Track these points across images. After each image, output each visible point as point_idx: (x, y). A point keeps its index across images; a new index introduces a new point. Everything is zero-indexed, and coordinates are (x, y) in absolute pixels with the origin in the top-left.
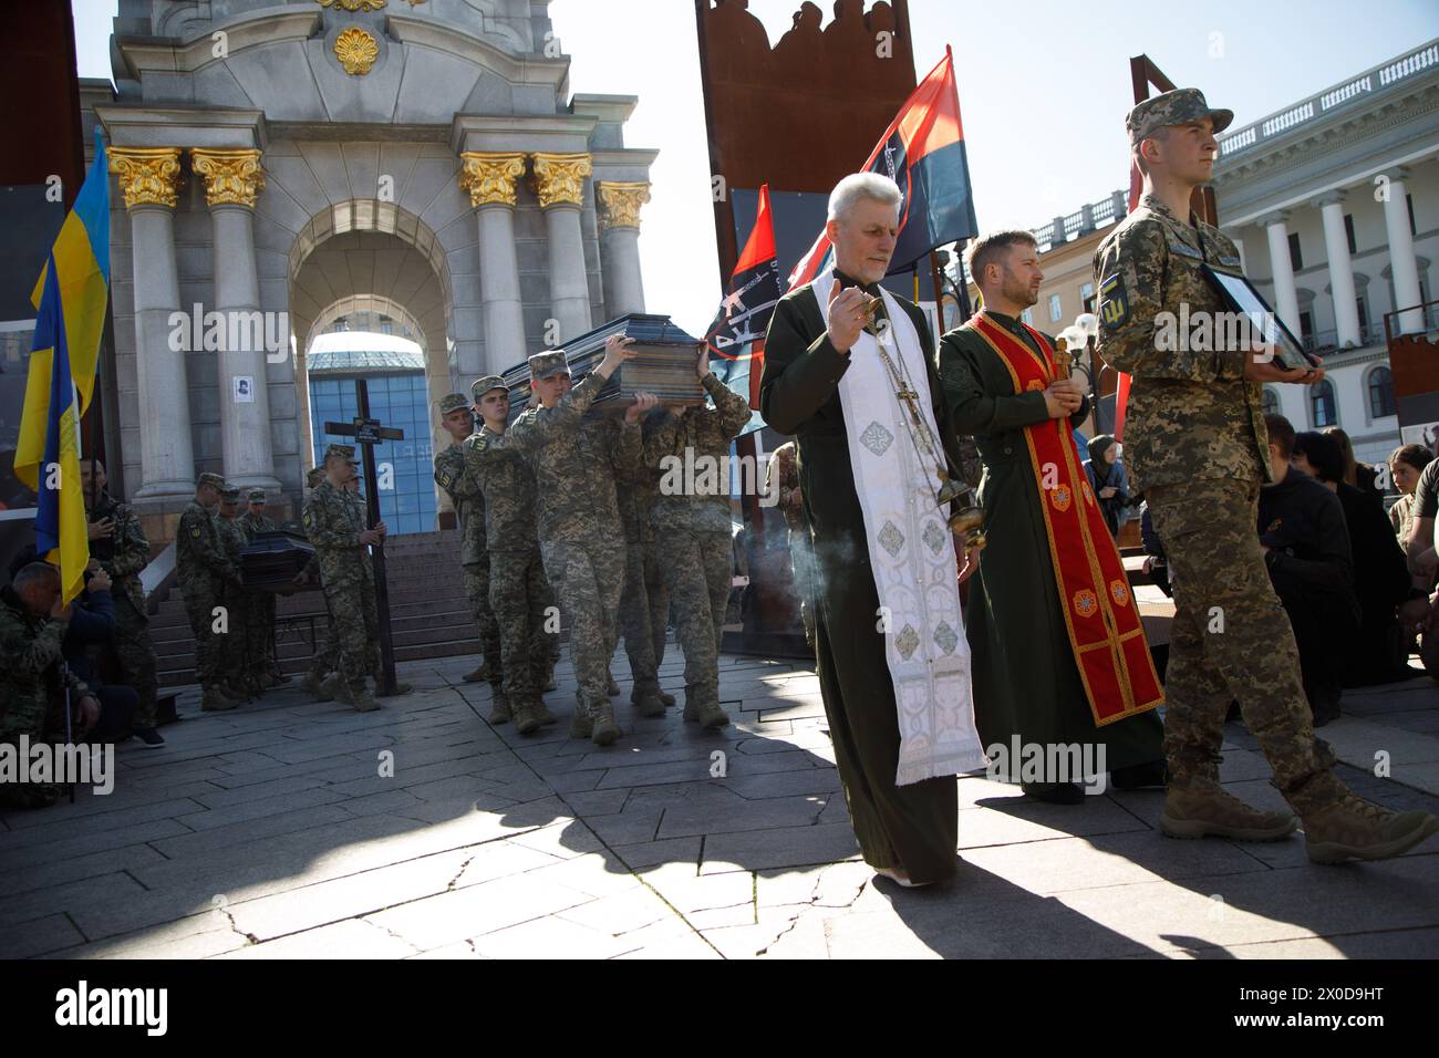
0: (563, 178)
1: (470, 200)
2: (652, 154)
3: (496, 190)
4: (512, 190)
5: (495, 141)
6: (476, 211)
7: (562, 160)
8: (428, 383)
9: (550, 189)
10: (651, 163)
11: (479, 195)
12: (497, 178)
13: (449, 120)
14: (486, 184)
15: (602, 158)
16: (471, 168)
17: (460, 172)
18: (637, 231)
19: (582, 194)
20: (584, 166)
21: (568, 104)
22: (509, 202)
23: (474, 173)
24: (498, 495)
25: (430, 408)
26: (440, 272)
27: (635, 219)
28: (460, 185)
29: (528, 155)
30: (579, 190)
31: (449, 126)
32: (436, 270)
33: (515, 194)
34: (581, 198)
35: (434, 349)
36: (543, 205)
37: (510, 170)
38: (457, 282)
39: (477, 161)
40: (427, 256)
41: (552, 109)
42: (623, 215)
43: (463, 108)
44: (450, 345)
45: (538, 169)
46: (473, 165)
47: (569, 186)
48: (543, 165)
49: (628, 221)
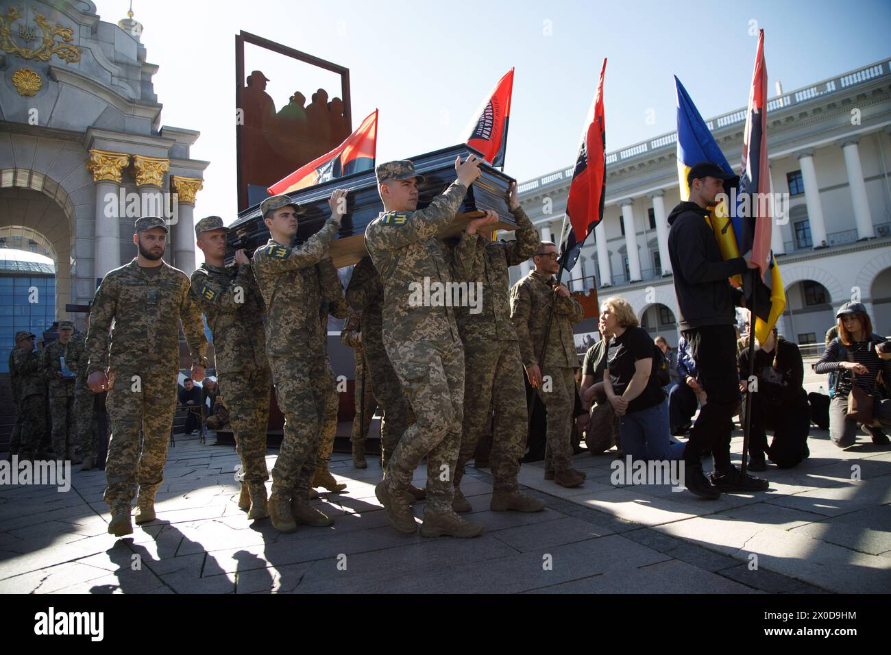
0: (152, 171)
1: (93, 177)
2: (206, 164)
3: (110, 173)
4: (120, 174)
5: (112, 145)
6: (96, 184)
7: (152, 161)
8: (56, 283)
9: (143, 176)
10: (205, 168)
11: (99, 175)
12: (111, 166)
13: (84, 130)
14: (103, 169)
15: (175, 163)
16: (95, 159)
17: (88, 161)
18: (193, 205)
19: (162, 181)
20: (165, 165)
21: (159, 130)
22: (117, 181)
23: (96, 161)
24: (287, 303)
25: (56, 297)
26: (70, 216)
27: (193, 198)
28: (87, 167)
29: (132, 156)
30: (161, 179)
31: (84, 133)
32: (68, 217)
33: (121, 177)
34: (162, 183)
35: (62, 262)
36: (138, 184)
37: (120, 163)
38: (80, 224)
39: (100, 155)
40: (62, 207)
41: (148, 131)
42: (186, 195)
43: (93, 125)
44: (72, 261)
45: (137, 164)
46: (97, 157)
47: (155, 176)
48: (140, 162)
49: (188, 199)
